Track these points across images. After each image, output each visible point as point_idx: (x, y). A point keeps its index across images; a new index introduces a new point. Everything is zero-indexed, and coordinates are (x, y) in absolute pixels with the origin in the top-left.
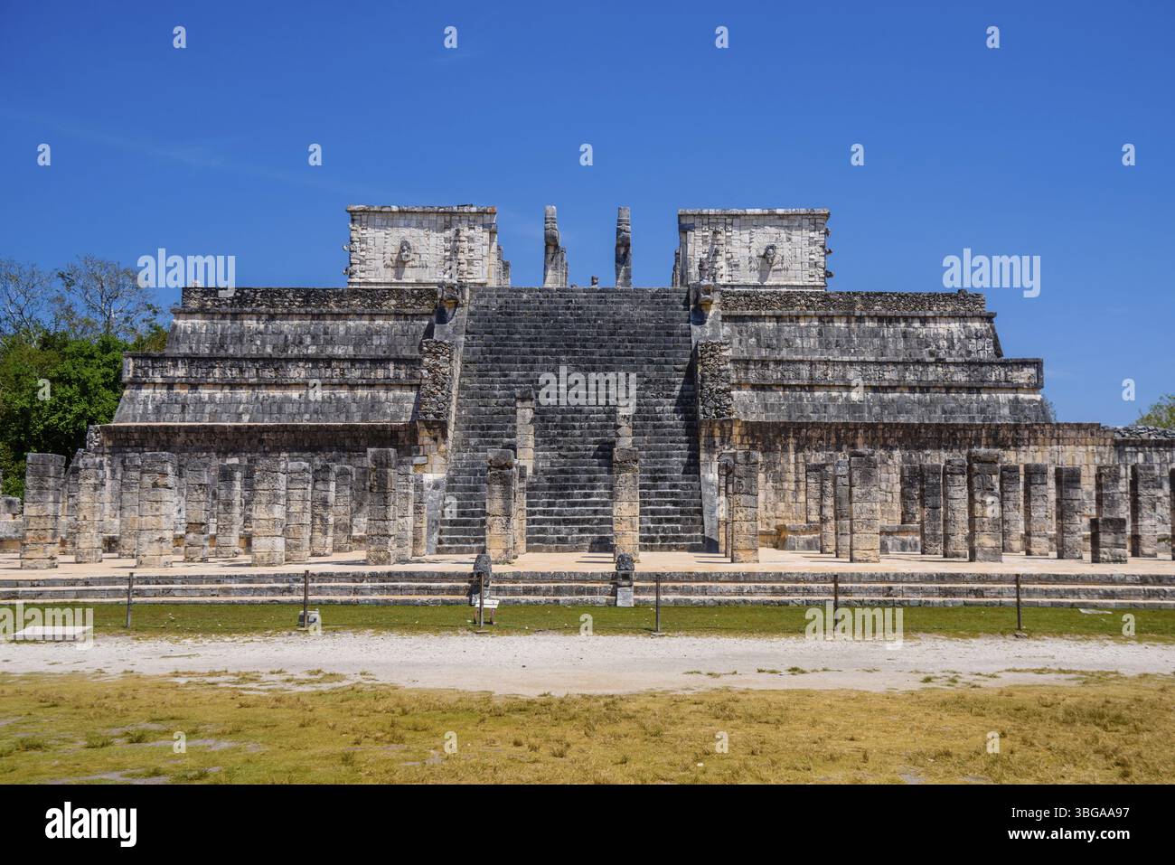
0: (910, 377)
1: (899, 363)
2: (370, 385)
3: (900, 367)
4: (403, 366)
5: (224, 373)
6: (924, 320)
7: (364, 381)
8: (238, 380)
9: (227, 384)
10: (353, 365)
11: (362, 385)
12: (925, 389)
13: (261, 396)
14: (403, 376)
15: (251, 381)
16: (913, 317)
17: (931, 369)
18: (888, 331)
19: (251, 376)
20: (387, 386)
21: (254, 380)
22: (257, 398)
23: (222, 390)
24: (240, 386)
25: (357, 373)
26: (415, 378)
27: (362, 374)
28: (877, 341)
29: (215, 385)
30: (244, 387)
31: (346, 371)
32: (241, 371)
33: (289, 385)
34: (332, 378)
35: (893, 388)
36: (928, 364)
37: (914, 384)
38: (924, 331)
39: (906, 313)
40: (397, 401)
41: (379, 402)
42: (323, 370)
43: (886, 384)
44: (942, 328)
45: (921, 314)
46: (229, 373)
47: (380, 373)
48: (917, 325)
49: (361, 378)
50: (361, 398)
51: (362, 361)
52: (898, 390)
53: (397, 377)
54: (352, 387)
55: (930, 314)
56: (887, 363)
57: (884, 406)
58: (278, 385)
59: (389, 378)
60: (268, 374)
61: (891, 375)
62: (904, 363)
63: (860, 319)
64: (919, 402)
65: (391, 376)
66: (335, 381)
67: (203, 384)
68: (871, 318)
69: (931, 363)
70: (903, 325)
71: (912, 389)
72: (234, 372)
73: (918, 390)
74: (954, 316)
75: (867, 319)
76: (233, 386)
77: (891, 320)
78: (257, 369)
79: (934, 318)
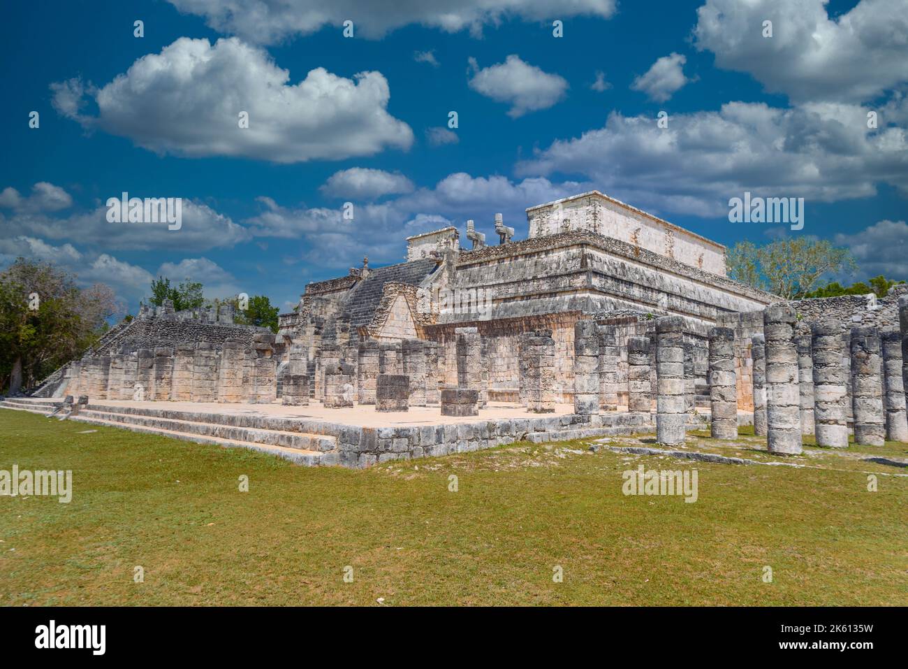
0: (521, 291)
1: (516, 282)
3: (516, 285)
6: (547, 252)
12: (528, 297)
16: (542, 252)
17: (531, 283)
18: (529, 262)
28: (521, 270)
35: (513, 298)
36: (529, 281)
37: (522, 294)
38: (546, 260)
39: (537, 250)
43: (508, 296)
44: (554, 256)
45: (545, 249)
48: (543, 256)
52: (516, 299)
55: (549, 248)
56: (509, 283)
57: (506, 310)
61: (511, 290)
62: (518, 282)
63: (516, 257)
64: (524, 307)
68: (522, 255)
69: (530, 280)
70: (536, 257)
71: (522, 298)
73: (525, 298)
74: (562, 247)
75: (520, 257)
77: (530, 255)
79: (552, 249)
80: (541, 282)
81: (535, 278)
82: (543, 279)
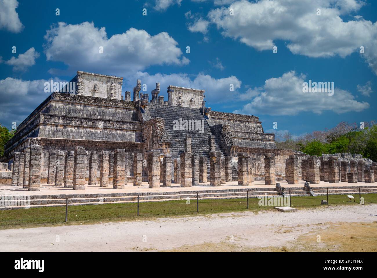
0: (251, 137)
1: (248, 133)
2: (122, 130)
3: (249, 134)
4: (131, 125)
5: (76, 122)
7: (120, 128)
8: (80, 125)
9: (76, 126)
10: (117, 123)
11: (119, 129)
12: (253, 140)
13: (88, 131)
14: (131, 127)
15: (85, 126)
17: (255, 135)
19: (84, 124)
20: (127, 130)
21: (86, 126)
22: (87, 132)
23: (75, 128)
24: (81, 127)
25: (118, 126)
26: (135, 128)
27: (119, 126)
28: (240, 127)
29: (72, 126)
30: (82, 128)
31: (114, 125)
32: (81, 122)
33: (96, 128)
34: (110, 126)
40: (130, 135)
41: (125, 135)
42: (107, 124)
43: (246, 138)
44: (252, 125)
46: (77, 123)
47: (125, 126)
49: (119, 127)
50: (119, 134)
51: (119, 122)
52: (248, 139)
53: (129, 128)
54: (116, 130)
56: (246, 133)
57: (246, 143)
58: (93, 128)
59: (127, 128)
60: (90, 124)
61: (247, 136)
65: (128, 127)
66: (112, 128)
67: (68, 126)
71: (251, 139)
72: (79, 123)
76: (78, 127)
78: (87, 122)
80: (258, 135)
81: (256, 133)
82: (259, 134)
